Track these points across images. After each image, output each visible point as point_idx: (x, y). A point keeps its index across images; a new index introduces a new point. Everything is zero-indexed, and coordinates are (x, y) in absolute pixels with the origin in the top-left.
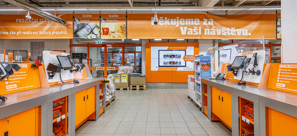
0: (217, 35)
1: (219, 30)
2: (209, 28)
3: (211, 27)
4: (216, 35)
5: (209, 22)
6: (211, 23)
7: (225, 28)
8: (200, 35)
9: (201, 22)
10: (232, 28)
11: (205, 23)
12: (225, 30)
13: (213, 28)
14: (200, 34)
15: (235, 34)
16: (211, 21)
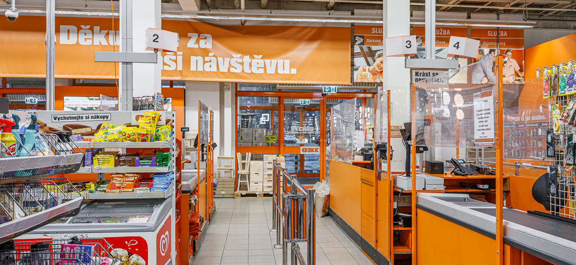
0: (220, 71)
1: (224, 60)
2: (202, 56)
3: (205, 52)
4: (218, 73)
5: (202, 42)
6: (207, 43)
7: (239, 55)
8: (180, 71)
9: (184, 41)
10: (255, 56)
11: (191, 44)
12: (240, 61)
13: (211, 54)
14: (180, 68)
15: (261, 71)
16: (206, 38)
